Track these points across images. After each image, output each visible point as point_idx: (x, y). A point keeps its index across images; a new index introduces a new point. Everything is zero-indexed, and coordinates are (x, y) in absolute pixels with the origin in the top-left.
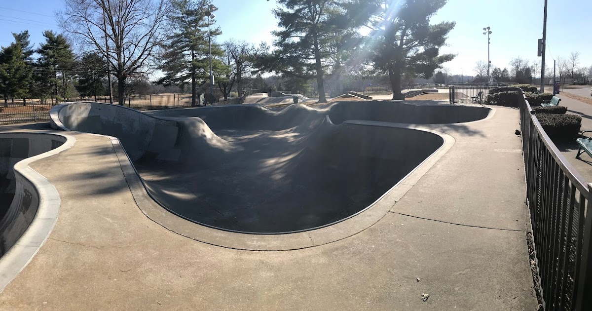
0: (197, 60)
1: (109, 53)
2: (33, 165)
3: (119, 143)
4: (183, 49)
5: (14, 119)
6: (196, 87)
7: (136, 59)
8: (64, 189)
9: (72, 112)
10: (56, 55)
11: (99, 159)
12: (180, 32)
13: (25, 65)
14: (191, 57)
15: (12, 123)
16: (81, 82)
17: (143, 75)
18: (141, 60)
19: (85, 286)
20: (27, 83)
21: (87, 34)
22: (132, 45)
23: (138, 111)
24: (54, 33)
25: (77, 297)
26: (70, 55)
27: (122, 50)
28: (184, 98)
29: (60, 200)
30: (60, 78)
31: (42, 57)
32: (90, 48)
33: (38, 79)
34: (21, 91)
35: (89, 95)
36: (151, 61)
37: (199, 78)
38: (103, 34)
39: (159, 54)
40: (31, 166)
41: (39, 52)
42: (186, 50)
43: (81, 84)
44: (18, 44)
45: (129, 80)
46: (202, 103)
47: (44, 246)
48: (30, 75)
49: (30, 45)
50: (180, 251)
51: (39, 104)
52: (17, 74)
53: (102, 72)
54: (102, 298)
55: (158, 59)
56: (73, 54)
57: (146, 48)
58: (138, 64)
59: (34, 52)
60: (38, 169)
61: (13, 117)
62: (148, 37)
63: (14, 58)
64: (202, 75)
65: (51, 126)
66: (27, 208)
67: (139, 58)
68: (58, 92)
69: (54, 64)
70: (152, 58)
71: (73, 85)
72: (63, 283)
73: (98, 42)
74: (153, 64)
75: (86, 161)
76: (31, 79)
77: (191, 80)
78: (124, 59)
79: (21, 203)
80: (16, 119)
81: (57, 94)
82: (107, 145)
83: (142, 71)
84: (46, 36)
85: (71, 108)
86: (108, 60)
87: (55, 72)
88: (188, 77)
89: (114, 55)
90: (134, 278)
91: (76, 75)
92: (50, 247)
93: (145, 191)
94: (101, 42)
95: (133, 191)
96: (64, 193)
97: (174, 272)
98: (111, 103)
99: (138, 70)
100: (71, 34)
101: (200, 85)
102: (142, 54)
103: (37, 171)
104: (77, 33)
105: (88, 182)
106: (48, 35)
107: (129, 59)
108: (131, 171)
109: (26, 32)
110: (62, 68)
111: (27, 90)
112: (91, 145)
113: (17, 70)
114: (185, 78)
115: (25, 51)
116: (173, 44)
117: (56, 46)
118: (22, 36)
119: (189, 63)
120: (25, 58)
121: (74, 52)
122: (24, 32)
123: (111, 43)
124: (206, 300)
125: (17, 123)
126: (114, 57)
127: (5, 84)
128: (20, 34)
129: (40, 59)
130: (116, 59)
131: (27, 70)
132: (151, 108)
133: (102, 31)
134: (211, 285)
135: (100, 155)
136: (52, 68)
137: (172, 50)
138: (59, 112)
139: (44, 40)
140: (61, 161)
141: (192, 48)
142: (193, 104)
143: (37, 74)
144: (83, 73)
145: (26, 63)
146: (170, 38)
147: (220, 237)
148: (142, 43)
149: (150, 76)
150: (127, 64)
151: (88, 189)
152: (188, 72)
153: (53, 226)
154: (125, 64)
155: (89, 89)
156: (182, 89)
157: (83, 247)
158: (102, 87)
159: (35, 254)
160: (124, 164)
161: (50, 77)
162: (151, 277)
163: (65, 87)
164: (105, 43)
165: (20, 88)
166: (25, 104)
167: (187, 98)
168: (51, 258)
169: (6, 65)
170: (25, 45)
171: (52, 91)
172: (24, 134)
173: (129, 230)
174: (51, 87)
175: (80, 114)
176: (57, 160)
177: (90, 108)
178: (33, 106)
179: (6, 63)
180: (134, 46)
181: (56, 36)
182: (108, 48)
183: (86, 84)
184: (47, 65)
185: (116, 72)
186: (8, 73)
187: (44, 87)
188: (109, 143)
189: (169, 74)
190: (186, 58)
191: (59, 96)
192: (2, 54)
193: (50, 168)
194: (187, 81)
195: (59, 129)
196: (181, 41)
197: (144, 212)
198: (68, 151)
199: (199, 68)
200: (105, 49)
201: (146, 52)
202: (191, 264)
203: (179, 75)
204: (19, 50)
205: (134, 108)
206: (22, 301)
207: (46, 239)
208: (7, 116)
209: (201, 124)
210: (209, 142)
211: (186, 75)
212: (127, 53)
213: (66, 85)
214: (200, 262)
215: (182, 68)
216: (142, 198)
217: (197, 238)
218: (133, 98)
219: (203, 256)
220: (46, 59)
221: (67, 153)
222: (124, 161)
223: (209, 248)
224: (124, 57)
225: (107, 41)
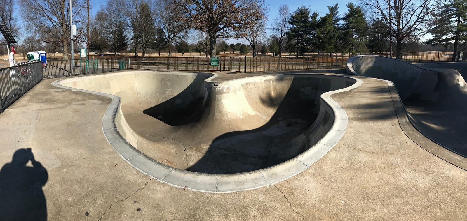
0: (461, 25)
1: (391, 20)
2: (332, 96)
3: (393, 85)
4: (451, 17)
5: (323, 66)
6: (458, 47)
7: (411, 25)
8: (351, 114)
9: (362, 63)
10: (354, 21)
11: (378, 96)
12: (450, 3)
13: (334, 29)
14: (457, 23)
15: (321, 68)
16: (370, 41)
17: (416, 37)
18: (415, 26)
19: (359, 176)
20: (333, 41)
21: (376, 6)
22: (409, 15)
23: (410, 63)
24: (354, 5)
25: (353, 181)
26: (363, 21)
27: (401, 18)
28: (447, 55)
29: (348, 120)
30: (355, 38)
31: (345, 22)
32: (378, 16)
33: (341, 39)
34: (329, 47)
35: (376, 51)
36: (422, 27)
37: (461, 39)
38: (387, 6)
39: (430, 21)
40: (331, 97)
41: (344, 19)
42: (453, 17)
43: (370, 43)
44: (330, 14)
45: (406, 41)
46: (461, 59)
47: (335, 146)
48: (336, 36)
49: (338, 15)
50: (426, 162)
51: (340, 57)
52: (328, 35)
53: (386, 34)
54: (370, 184)
55: (429, 25)
56: (366, 20)
57: (420, 17)
58: (413, 29)
59: (340, 20)
60: (335, 99)
61: (322, 65)
62: (422, 8)
63: (327, 24)
64: (464, 37)
65: (347, 72)
66: (326, 123)
67: (414, 24)
68: (354, 48)
69: (353, 28)
70: (424, 24)
71: (364, 44)
72: (345, 172)
73: (384, 12)
74: (424, 29)
75: (368, 97)
76: (337, 39)
77: (454, 41)
78: (402, 25)
79: (323, 119)
80: (324, 66)
81: (353, 50)
82: (384, 86)
83: (416, 34)
84: (349, 7)
85: (361, 59)
86: (391, 26)
87: (353, 34)
88: (452, 38)
89: (394, 21)
90: (393, 174)
91: (367, 36)
92: (338, 148)
93: (407, 119)
94: (386, 12)
95: (399, 119)
96: (351, 116)
97: (419, 175)
98: (391, 57)
99: (412, 33)
100: (365, 6)
101: (462, 45)
102: (417, 21)
103: (335, 100)
104: (369, 4)
105: (368, 110)
106: (350, 6)
107: (406, 25)
108: (400, 105)
109: (337, 5)
110: (358, 31)
111: (333, 47)
112: (373, 86)
113: (329, 32)
114: (450, 39)
115: (334, 19)
116: (442, 13)
117: (355, 14)
118: (334, 8)
119: (455, 28)
120: (334, 24)
121: (367, 19)
122: (335, 5)
123: (393, 12)
124: (437, 198)
125: (325, 68)
126: (394, 23)
127: (319, 42)
128: (332, 7)
129: (343, 24)
130: (396, 25)
131: (335, 32)
132: (420, 61)
133: (387, 3)
134: (443, 190)
135: (378, 93)
136: (351, 31)
137: (441, 17)
138: (353, 62)
139: (347, 11)
140: (351, 96)
141: (459, 16)
142: (453, 59)
143: (341, 35)
144: (372, 35)
145: (335, 27)
146: (440, 8)
147: (457, 159)
148: (418, 12)
149: (421, 37)
150: (404, 29)
151: (367, 115)
152: (452, 35)
153: (342, 136)
154: (402, 29)
155: (375, 47)
156: (446, 48)
157: (361, 152)
158: (385, 45)
159: (329, 150)
160: (396, 100)
161: (350, 38)
162: (404, 175)
163: (359, 45)
164: (388, 13)
165: (329, 45)
166: (331, 56)
167: (449, 55)
168: (339, 155)
169: (321, 29)
170: (335, 14)
171: (350, 47)
172: (328, 76)
173: (393, 143)
174: (349, 44)
175: (367, 64)
176: (349, 94)
177: (375, 60)
178: (336, 58)
179: (321, 28)
180: (411, 15)
181: (355, 7)
182: (390, 16)
183: (374, 43)
184: (348, 28)
185: (395, 35)
186: (322, 34)
187: (344, 45)
188: (386, 85)
189: (436, 36)
190: (452, 24)
191: (354, 51)
192: (320, 21)
193: (343, 99)
194: (450, 42)
195: (352, 74)
196: (450, 10)
197: (405, 133)
198: (357, 89)
199: (463, 31)
200: (388, 17)
201: (420, 20)
202: (431, 172)
203: (445, 37)
204: (331, 18)
205: (407, 61)
206: (320, 175)
207: (336, 143)
208: (319, 63)
209: (457, 75)
210: (461, 90)
211: (450, 37)
212: (405, 21)
213: (360, 43)
214: (438, 172)
215: (447, 32)
216: (405, 123)
217: (439, 156)
218: (408, 55)
219: (441, 169)
220: (347, 24)
221: (355, 90)
222: (396, 98)
223: (447, 165)
224: (403, 23)
225: (390, 11)
